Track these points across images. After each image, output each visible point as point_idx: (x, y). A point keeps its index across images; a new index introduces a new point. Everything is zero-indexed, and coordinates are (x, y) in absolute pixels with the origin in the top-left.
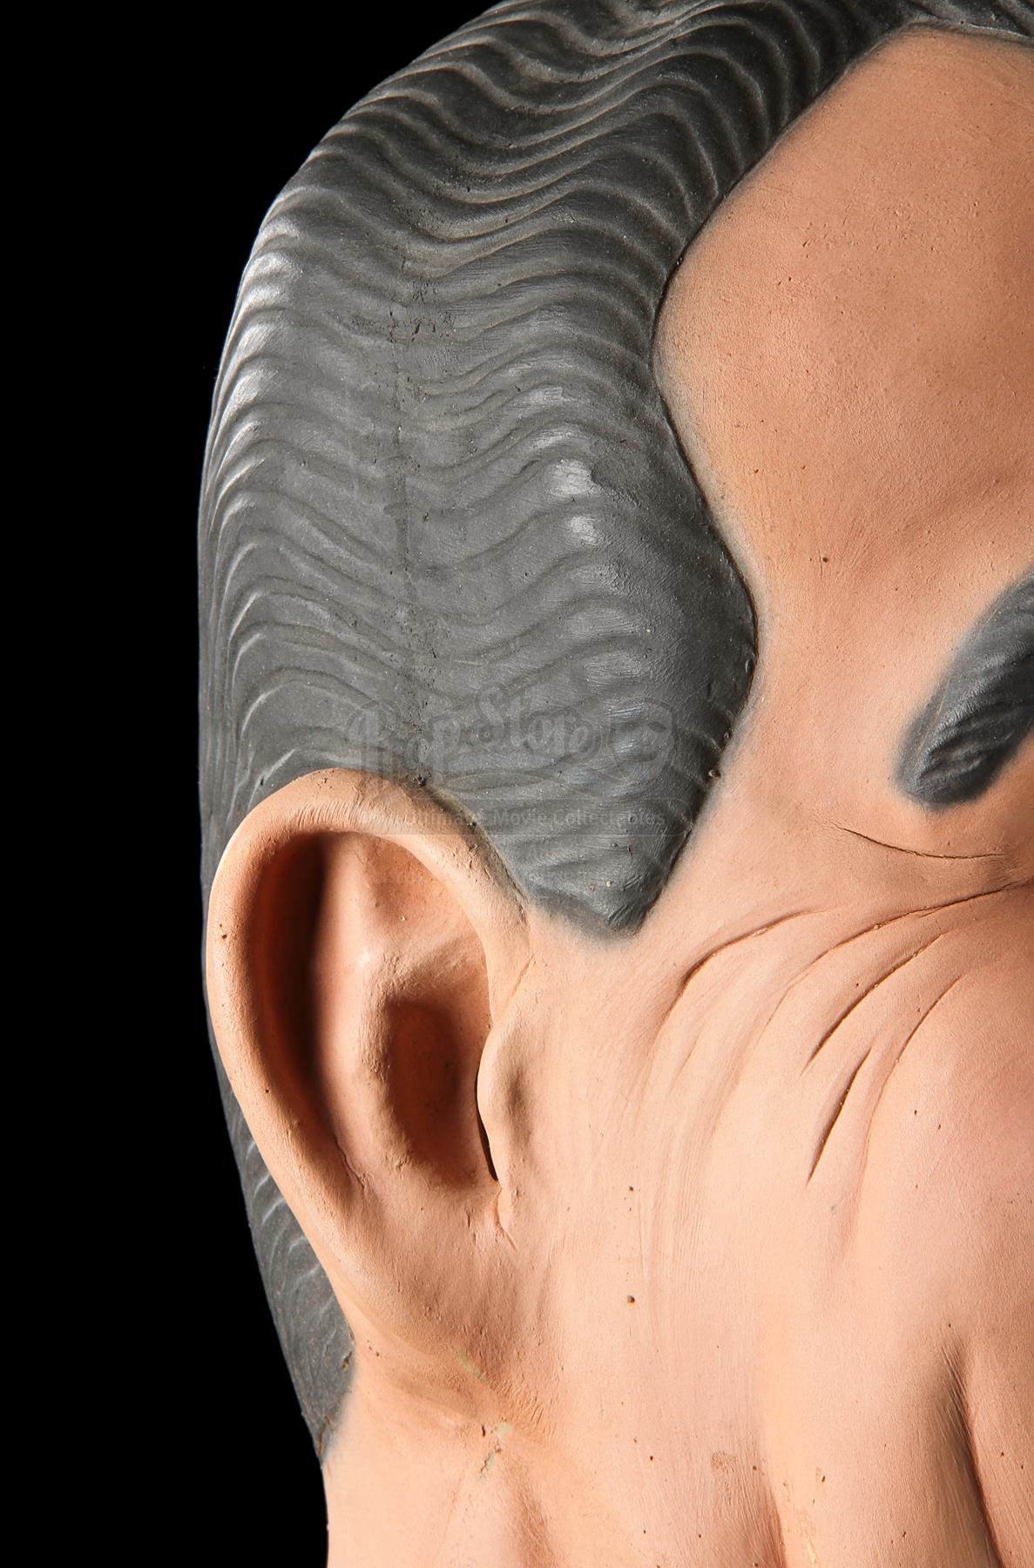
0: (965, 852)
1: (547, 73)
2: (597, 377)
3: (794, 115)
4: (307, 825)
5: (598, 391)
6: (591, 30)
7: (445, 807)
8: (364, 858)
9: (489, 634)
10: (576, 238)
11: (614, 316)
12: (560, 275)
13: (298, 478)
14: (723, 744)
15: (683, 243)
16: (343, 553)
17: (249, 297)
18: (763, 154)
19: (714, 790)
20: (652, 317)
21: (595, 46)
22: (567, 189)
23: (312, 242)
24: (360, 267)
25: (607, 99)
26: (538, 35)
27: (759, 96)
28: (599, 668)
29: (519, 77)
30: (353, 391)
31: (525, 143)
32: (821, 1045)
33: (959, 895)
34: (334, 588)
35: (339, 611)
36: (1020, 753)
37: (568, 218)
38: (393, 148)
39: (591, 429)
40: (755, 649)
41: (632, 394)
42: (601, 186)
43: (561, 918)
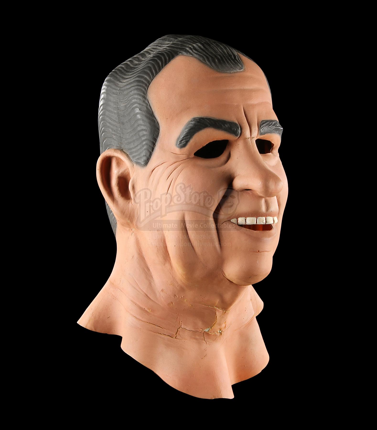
0: (184, 154)
1: (137, 62)
2: (140, 98)
3: (164, 66)
4: (108, 155)
5: (140, 99)
6: (143, 57)
7: (124, 153)
8: (115, 160)
9: (129, 130)
10: (138, 81)
11: (142, 90)
12: (136, 86)
13: (107, 113)
14: (156, 142)
15: (150, 81)
16: (112, 122)
17: (102, 91)
18: (161, 70)
19: (155, 148)
20: (146, 91)
21: (143, 59)
22: (137, 75)
23: (108, 84)
24: (113, 86)
25: (143, 65)
26: (137, 58)
27: (160, 64)
28: (141, 134)
29: (134, 63)
30: (113, 102)
31: (133, 71)
32: (168, 178)
33: (184, 159)
34: (112, 127)
35: (112, 129)
36: (190, 141)
37: (137, 79)
38: (118, 72)
39: (139, 104)
40: (159, 130)
41: (144, 99)
42: (141, 75)
43: (138, 165)
